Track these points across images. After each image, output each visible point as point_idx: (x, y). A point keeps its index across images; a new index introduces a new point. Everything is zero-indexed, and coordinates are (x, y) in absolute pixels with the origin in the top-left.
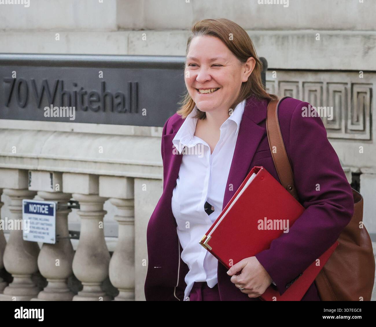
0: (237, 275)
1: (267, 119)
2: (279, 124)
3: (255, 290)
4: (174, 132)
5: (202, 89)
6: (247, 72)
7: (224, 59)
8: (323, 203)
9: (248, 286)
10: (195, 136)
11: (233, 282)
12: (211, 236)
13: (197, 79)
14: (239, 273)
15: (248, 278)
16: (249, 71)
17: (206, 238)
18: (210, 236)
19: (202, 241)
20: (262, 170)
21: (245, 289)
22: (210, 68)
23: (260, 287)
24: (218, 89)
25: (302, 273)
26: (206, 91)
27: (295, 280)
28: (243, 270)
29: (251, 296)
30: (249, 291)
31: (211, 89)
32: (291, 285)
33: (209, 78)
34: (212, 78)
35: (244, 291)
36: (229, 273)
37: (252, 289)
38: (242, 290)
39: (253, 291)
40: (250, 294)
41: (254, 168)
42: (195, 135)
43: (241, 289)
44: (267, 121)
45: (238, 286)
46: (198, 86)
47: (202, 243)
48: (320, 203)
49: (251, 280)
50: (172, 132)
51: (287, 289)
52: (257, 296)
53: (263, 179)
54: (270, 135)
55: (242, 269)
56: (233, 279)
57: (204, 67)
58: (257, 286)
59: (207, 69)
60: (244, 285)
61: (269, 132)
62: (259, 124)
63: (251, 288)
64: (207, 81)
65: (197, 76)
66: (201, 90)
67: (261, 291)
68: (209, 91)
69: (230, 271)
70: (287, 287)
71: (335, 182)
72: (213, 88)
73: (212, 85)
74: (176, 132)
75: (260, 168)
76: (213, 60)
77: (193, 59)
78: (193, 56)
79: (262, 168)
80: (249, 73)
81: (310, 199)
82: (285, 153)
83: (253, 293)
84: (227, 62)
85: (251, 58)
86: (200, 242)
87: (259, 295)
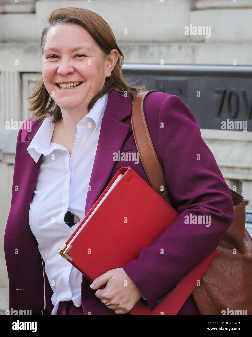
0: (102, 289)
1: (132, 116)
2: (146, 120)
3: (121, 306)
4: (29, 139)
5: (64, 83)
6: (110, 66)
7: (88, 48)
8: (199, 207)
9: (113, 302)
10: (52, 143)
11: (98, 297)
12: (72, 244)
13: (59, 71)
14: (103, 286)
15: (113, 293)
16: (112, 66)
17: (66, 247)
18: (70, 245)
19: (61, 251)
20: (130, 170)
21: (110, 305)
22: (72, 60)
23: (127, 301)
24: (81, 83)
25: (175, 286)
26: (69, 85)
27: (167, 294)
28: (108, 284)
29: (118, 312)
30: (115, 307)
31: (73, 82)
32: (162, 300)
33: (72, 70)
34: (75, 70)
35: (110, 307)
36: (92, 286)
37: (118, 305)
38: (108, 305)
39: (120, 306)
40: (117, 310)
41: (121, 168)
42: (51, 141)
43: (106, 304)
44: (132, 118)
45: (104, 301)
46: (59, 80)
47: (61, 253)
48: (196, 206)
49: (117, 294)
50: (27, 139)
51: (159, 303)
52: (126, 312)
53: (131, 181)
54: (136, 133)
55: (107, 282)
56: (98, 293)
57: (65, 58)
58: (124, 301)
59: (70, 60)
60: (109, 299)
61: (135, 130)
62: (124, 121)
63: (117, 303)
64: (70, 73)
65: (57, 69)
66: (62, 84)
67: (129, 306)
68: (72, 85)
69: (94, 284)
70: (158, 302)
71: (211, 183)
72: (76, 82)
73: (75, 78)
74: (31, 140)
75: (127, 169)
76: (75, 49)
77: (53, 50)
78: (53, 46)
79: (129, 169)
80: (112, 67)
81: (184, 202)
82: (154, 152)
83: (120, 309)
84: (91, 52)
85: (114, 50)
86: (59, 251)
87: (127, 311)
